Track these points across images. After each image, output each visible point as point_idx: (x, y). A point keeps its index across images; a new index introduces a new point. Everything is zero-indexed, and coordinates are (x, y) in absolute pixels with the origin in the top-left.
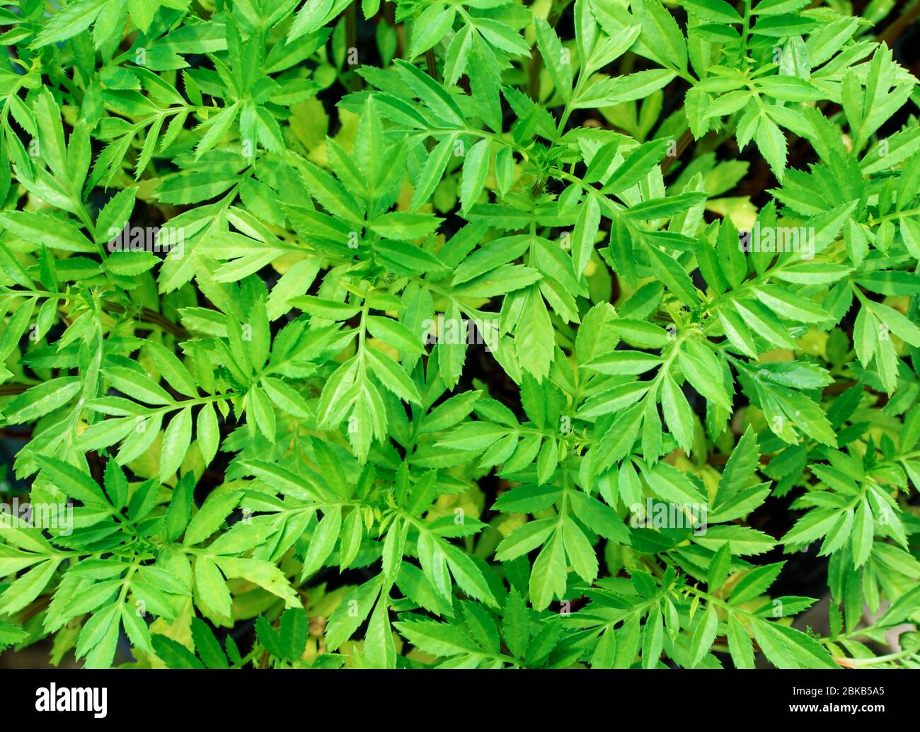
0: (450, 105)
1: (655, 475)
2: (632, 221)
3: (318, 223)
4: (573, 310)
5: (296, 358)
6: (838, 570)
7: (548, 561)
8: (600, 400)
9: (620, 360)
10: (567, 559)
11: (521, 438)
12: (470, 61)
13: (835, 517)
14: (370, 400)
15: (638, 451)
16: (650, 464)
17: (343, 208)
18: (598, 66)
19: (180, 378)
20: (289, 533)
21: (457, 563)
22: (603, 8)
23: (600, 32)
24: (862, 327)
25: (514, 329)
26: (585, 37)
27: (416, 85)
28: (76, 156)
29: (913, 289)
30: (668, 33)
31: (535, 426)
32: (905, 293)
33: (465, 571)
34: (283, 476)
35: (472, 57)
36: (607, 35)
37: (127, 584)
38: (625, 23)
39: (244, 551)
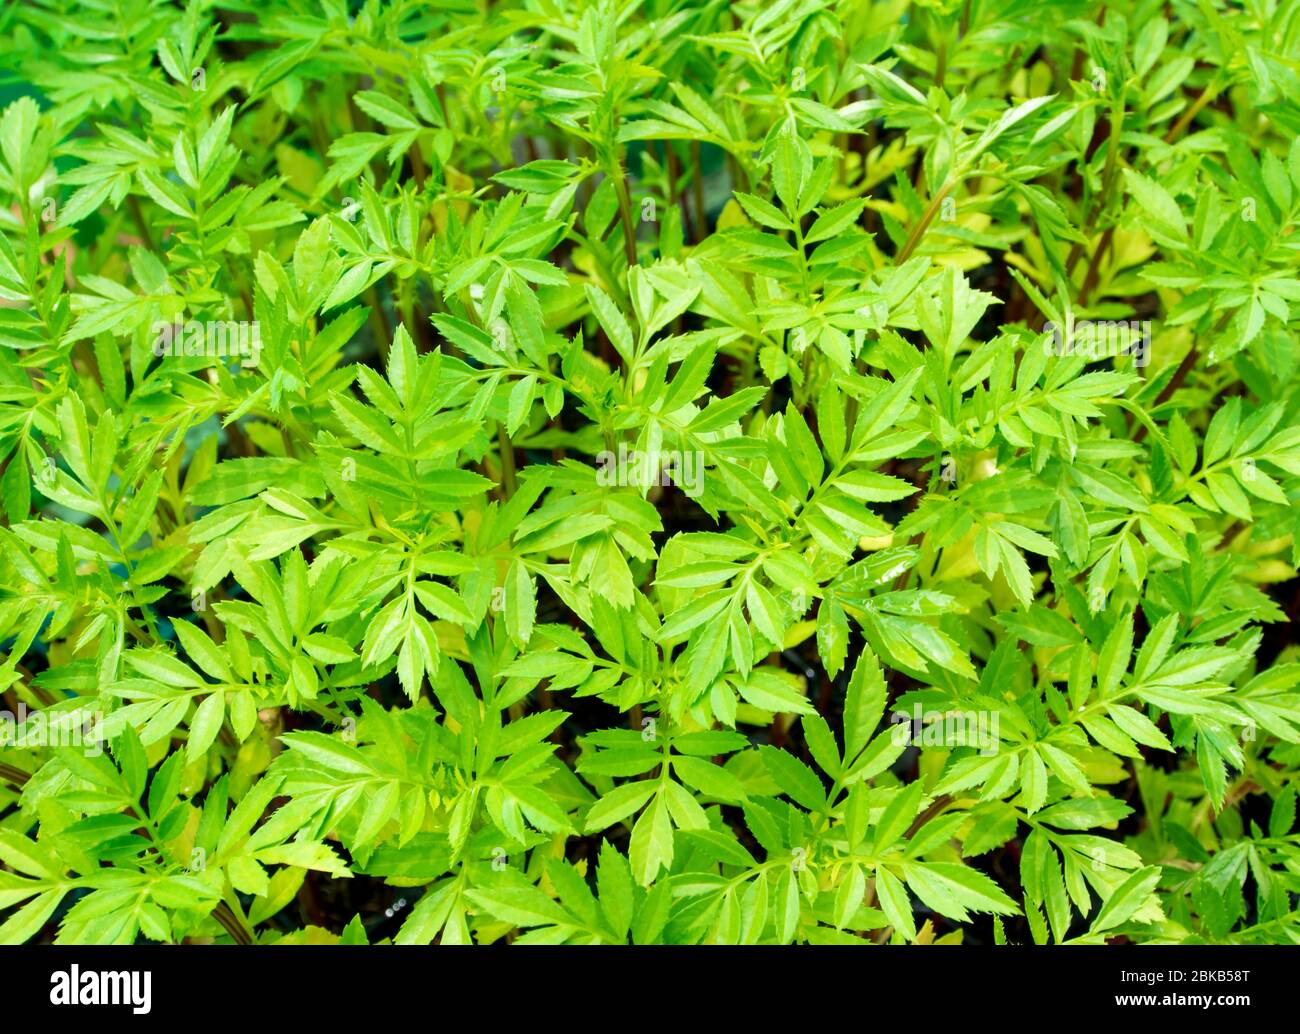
1: (752, 688)
2: (698, 435)
4: (648, 548)
5: (338, 601)
6: (1033, 869)
7: (650, 829)
8: (680, 617)
10: (673, 822)
11: (596, 668)
12: (508, 298)
14: (419, 633)
15: (730, 668)
16: (745, 676)
17: (381, 441)
18: (659, 327)
19: (211, 660)
20: (338, 811)
21: (530, 803)
22: (659, 275)
23: (659, 298)
24: (985, 543)
25: (587, 580)
26: (643, 303)
27: (456, 336)
28: (100, 452)
29: (1036, 502)
30: (731, 293)
31: (615, 661)
32: (1028, 508)
33: (539, 808)
34: (330, 749)
35: (510, 295)
36: (666, 300)
37: (145, 891)
38: (684, 287)
39: (287, 835)
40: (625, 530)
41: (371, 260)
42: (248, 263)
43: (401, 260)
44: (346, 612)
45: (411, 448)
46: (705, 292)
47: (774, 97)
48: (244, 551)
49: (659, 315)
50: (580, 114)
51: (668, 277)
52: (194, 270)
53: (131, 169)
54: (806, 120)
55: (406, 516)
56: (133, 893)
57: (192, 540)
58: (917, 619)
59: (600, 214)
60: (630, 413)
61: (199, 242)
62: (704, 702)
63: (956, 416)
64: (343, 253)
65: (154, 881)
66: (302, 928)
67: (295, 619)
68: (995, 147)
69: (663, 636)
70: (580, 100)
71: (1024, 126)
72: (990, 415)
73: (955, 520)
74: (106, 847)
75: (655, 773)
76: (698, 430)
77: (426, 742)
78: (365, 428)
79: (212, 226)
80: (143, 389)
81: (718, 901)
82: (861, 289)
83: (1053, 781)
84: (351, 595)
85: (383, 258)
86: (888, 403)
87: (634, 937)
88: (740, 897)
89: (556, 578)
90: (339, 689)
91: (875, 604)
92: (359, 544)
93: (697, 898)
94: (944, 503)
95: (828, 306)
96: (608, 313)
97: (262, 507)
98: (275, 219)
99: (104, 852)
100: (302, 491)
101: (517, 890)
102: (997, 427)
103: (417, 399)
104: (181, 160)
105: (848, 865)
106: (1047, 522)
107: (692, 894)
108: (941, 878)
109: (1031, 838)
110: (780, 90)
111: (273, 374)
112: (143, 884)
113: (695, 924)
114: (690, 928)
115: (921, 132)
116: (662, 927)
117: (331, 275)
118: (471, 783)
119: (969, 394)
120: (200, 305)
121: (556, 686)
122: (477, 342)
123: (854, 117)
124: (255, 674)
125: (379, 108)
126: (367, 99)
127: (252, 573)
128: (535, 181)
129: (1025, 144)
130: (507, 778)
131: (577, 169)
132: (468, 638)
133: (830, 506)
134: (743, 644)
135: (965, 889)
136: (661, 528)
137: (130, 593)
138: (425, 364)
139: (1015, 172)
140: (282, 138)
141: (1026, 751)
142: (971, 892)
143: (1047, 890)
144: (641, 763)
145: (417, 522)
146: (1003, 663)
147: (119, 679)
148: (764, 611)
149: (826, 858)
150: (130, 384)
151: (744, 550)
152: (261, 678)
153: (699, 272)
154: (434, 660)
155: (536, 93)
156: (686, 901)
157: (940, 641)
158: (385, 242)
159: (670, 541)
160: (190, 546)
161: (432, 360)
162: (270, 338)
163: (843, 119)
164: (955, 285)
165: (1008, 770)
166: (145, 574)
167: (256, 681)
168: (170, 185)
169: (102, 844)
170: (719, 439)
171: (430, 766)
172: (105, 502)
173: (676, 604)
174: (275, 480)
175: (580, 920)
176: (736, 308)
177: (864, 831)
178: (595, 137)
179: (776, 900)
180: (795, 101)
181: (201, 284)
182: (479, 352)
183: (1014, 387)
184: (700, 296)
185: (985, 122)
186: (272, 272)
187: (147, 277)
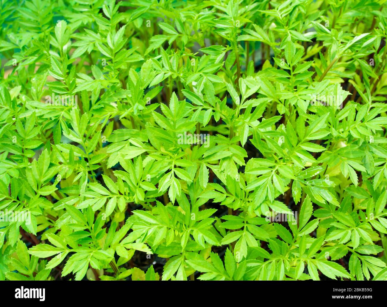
0: (199, 100)
1: (273, 206)
3: (158, 133)
4: (243, 162)
5: (151, 172)
6: (353, 265)
7: (240, 245)
8: (253, 183)
9: (258, 170)
10: (247, 244)
11: (227, 197)
12: (205, 86)
13: (344, 232)
14: (175, 183)
15: (267, 199)
16: (272, 202)
17: (166, 126)
18: (248, 97)
19: (113, 188)
20: (149, 234)
21: (206, 235)
22: (248, 81)
23: (248, 88)
24: (344, 166)
25: (224, 170)
26: (243, 89)
27: (189, 96)
28: (82, 125)
29: (360, 155)
30: (269, 87)
31: (232, 195)
32: (357, 157)
33: (209, 237)
34: (147, 216)
35: (205, 85)
36: (250, 89)
37: (92, 254)
38: (255, 85)
39: (134, 241)
40: (236, 156)
41: (164, 72)
42: (127, 71)
43: (173, 73)
44: (154, 176)
45: (175, 129)
46: (262, 87)
47: (284, 30)
48: (123, 156)
49: (247, 93)
50: (226, 32)
51: (251, 82)
52: (111, 73)
53: (94, 42)
54: (294, 37)
55: (171, 149)
56: (88, 254)
57: (108, 152)
58: (323, 188)
59: (230, 62)
60: (239, 122)
61: (113, 65)
62: (259, 209)
63: (337, 128)
64: (155, 70)
65: (94, 251)
66: (133, 268)
67: (138, 177)
68: (351, 48)
69: (247, 189)
70: (227, 28)
71: (360, 42)
72: (347, 128)
73: (334, 159)
74: (81, 240)
75: (242, 229)
76: (260, 128)
77: (175, 216)
78: (162, 122)
79: (117, 60)
80: (95, 107)
81: (260, 268)
82: (309, 88)
83: (361, 239)
84: (156, 171)
85: (167, 72)
86: (319, 123)
87: (235, 277)
88: (267, 268)
89: (215, 170)
90: (148, 198)
91: (310, 182)
92: (158, 156)
93: (254, 267)
94: (331, 154)
95: (299, 93)
96: (232, 92)
97: (128, 144)
98: (135, 59)
99: (80, 242)
100: (141, 139)
101: (201, 261)
102: (349, 132)
103: (178, 114)
104: (109, 41)
105: (299, 260)
106: (362, 161)
107: (253, 266)
108: (328, 266)
109: (352, 256)
110: (286, 28)
111: (134, 105)
112: (91, 252)
113: (253, 275)
114: (251, 276)
115: (327, 42)
116: (243, 275)
117: (151, 76)
118: (188, 228)
119: (341, 121)
120: (112, 83)
121: (215, 201)
122: (195, 98)
123: (308, 37)
124: (125, 192)
125: (166, 28)
126: (163, 25)
127: (125, 163)
128: (212, 51)
129: (360, 47)
130: (199, 228)
131: (225, 48)
132: (188, 186)
133: (299, 152)
134: (271, 192)
135: (335, 270)
136: (247, 156)
137: (88, 166)
138: (181, 104)
139: (357, 55)
140: (133, 36)
141: (353, 230)
142: (337, 271)
143: (357, 272)
144: (238, 226)
145: (175, 150)
146: (346, 203)
147: (86, 192)
148: (278, 183)
149: (292, 258)
150: (91, 105)
151: (272, 164)
152: (127, 194)
153: (260, 81)
154: (179, 191)
155: (214, 25)
156: (251, 268)
157: (329, 195)
158: (168, 68)
159: (250, 160)
160: (107, 154)
161: (183, 103)
162: (134, 94)
163: (305, 37)
164: (338, 89)
165: (348, 235)
166: (94, 161)
167: (125, 194)
168: (105, 48)
169: (80, 239)
170: (265, 131)
171: (176, 222)
172: (83, 139)
173: (250, 179)
174: (133, 136)
175: (220, 272)
176: (271, 92)
177: (305, 250)
178: (231, 39)
179: (277, 269)
180: (291, 31)
181: (113, 77)
182: (195, 101)
183: (355, 120)
184: (260, 88)
185: (348, 40)
186: (134, 75)
187: (96, 74)
